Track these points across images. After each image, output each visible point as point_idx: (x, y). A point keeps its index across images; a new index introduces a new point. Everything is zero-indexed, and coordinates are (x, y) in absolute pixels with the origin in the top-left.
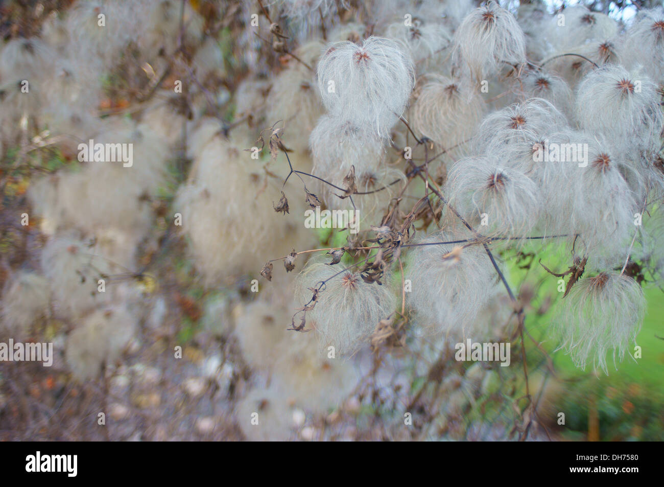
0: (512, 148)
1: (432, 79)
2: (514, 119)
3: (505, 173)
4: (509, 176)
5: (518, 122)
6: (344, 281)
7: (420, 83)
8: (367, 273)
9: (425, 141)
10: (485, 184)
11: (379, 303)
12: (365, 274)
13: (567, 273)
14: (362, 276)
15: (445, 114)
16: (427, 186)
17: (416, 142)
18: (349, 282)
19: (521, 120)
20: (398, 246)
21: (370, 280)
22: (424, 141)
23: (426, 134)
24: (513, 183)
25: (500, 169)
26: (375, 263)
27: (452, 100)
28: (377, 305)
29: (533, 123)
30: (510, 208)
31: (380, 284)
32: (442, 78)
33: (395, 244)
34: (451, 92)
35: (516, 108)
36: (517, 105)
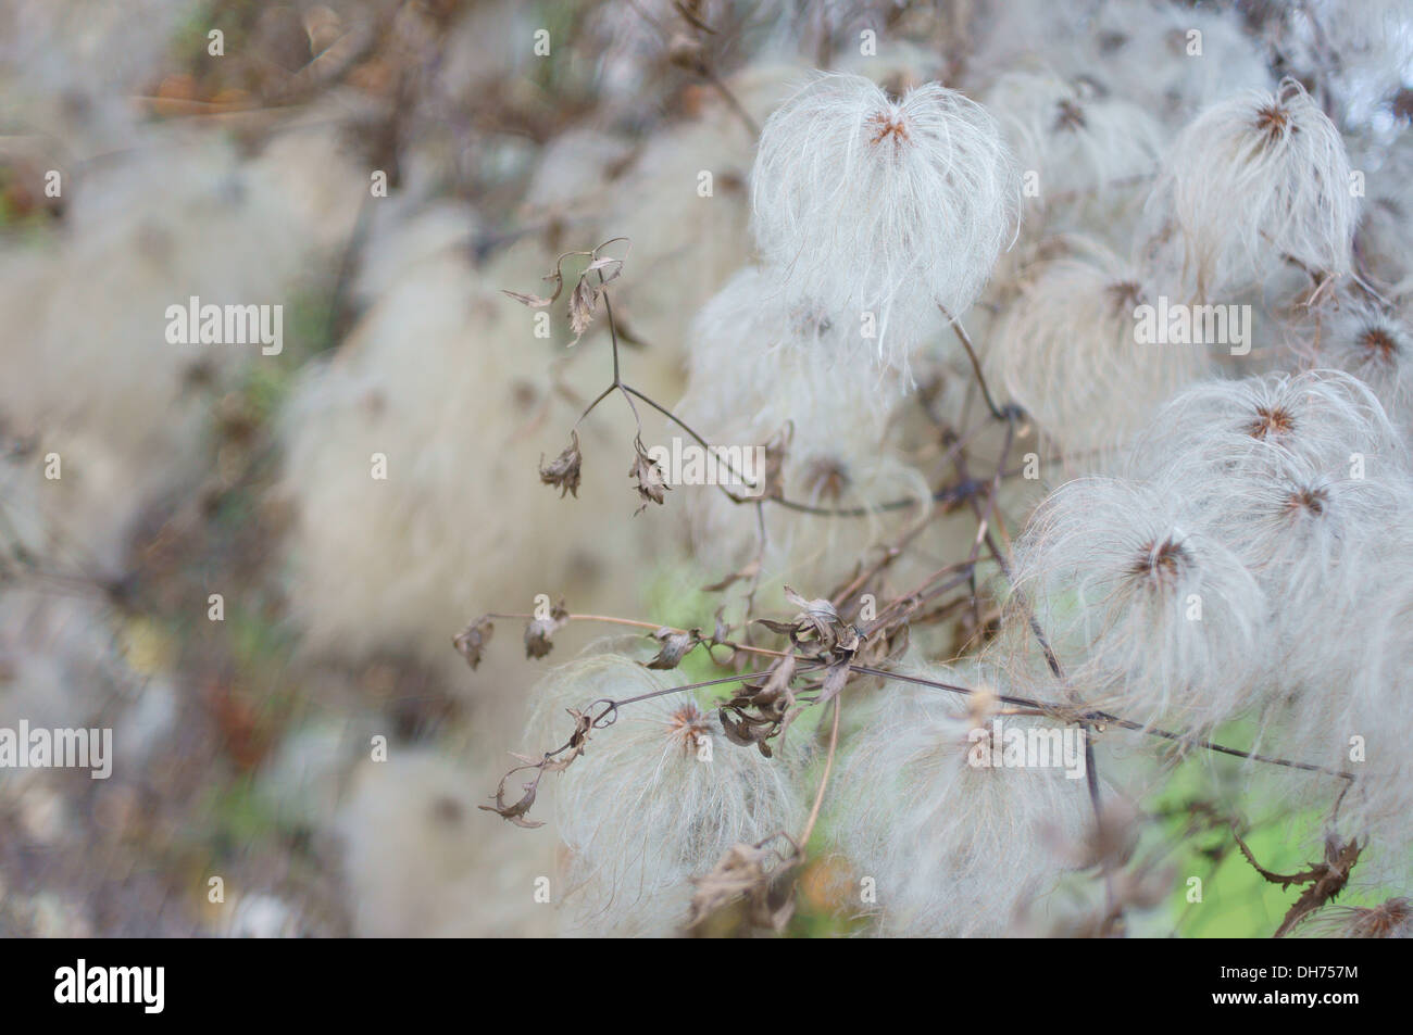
0: (1235, 488)
1: (1080, 254)
2: (1263, 412)
3: (1190, 546)
4: (1197, 557)
5: (1273, 423)
6: (675, 722)
7: (1045, 255)
8: (739, 712)
9: (1013, 415)
10: (1126, 560)
11: (751, 808)
12: (733, 717)
13: (1299, 879)
14: (724, 718)
15: (1088, 354)
16: (980, 537)
17: (986, 412)
18: (686, 727)
19: (1282, 419)
20: (843, 663)
21: (742, 734)
22: (1010, 415)
23: (1019, 395)
24: (1201, 577)
25: (1180, 533)
26: (767, 689)
27: (1115, 325)
28: (745, 811)
29: (1312, 436)
30: (1175, 637)
31: (767, 752)
32: (1107, 255)
33: (838, 656)
34: (1121, 303)
35: (1280, 386)
36: (1283, 378)
